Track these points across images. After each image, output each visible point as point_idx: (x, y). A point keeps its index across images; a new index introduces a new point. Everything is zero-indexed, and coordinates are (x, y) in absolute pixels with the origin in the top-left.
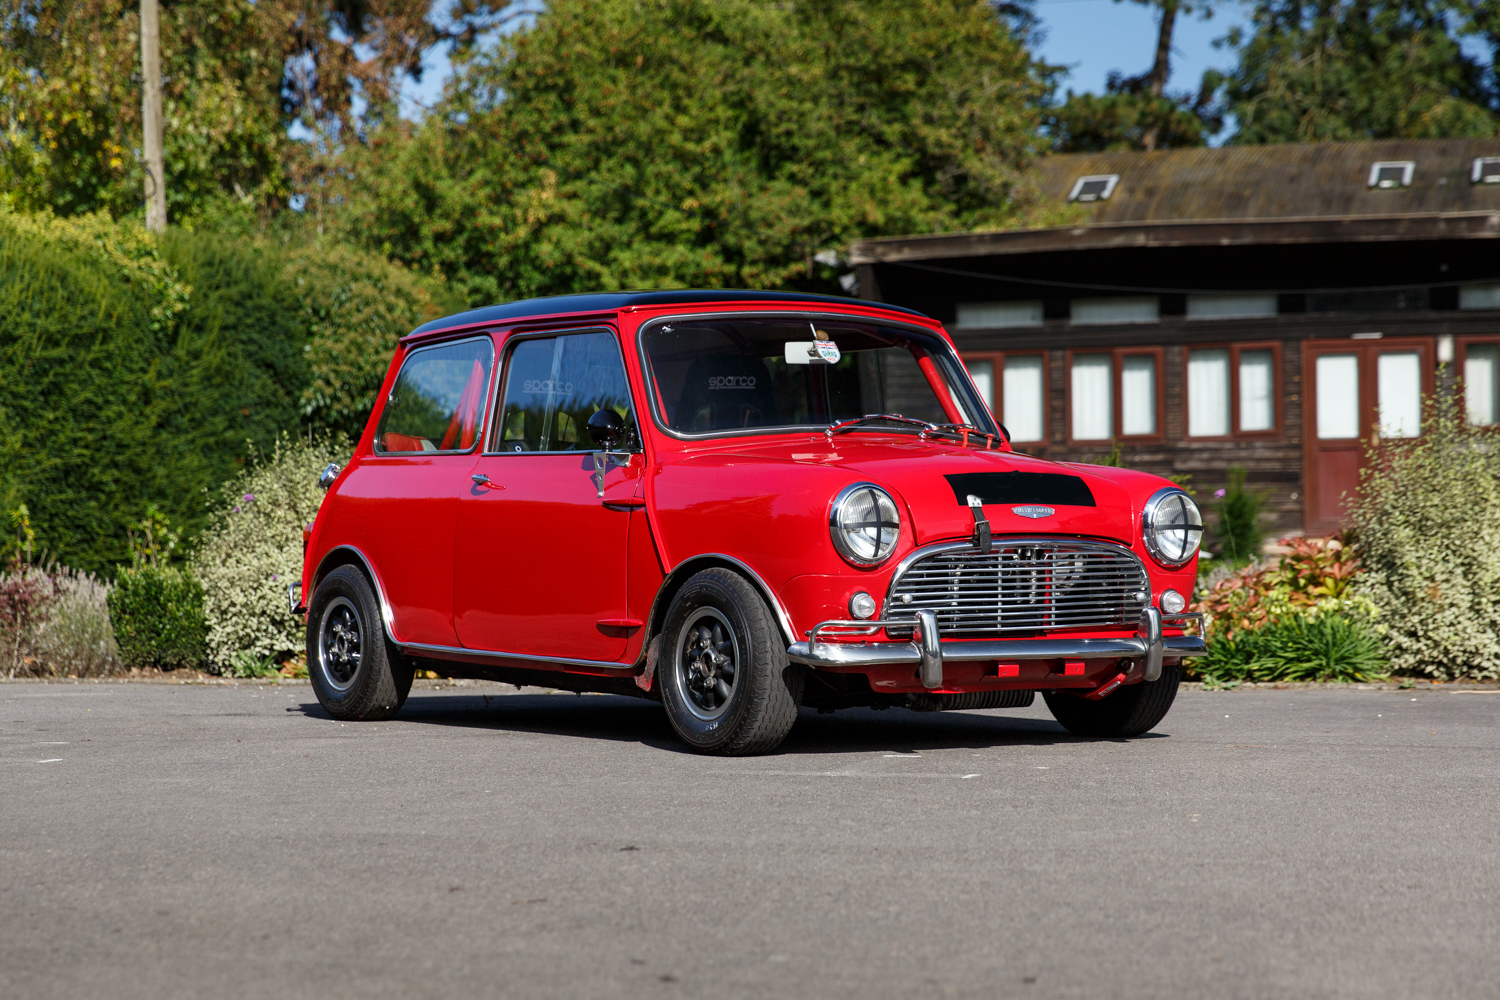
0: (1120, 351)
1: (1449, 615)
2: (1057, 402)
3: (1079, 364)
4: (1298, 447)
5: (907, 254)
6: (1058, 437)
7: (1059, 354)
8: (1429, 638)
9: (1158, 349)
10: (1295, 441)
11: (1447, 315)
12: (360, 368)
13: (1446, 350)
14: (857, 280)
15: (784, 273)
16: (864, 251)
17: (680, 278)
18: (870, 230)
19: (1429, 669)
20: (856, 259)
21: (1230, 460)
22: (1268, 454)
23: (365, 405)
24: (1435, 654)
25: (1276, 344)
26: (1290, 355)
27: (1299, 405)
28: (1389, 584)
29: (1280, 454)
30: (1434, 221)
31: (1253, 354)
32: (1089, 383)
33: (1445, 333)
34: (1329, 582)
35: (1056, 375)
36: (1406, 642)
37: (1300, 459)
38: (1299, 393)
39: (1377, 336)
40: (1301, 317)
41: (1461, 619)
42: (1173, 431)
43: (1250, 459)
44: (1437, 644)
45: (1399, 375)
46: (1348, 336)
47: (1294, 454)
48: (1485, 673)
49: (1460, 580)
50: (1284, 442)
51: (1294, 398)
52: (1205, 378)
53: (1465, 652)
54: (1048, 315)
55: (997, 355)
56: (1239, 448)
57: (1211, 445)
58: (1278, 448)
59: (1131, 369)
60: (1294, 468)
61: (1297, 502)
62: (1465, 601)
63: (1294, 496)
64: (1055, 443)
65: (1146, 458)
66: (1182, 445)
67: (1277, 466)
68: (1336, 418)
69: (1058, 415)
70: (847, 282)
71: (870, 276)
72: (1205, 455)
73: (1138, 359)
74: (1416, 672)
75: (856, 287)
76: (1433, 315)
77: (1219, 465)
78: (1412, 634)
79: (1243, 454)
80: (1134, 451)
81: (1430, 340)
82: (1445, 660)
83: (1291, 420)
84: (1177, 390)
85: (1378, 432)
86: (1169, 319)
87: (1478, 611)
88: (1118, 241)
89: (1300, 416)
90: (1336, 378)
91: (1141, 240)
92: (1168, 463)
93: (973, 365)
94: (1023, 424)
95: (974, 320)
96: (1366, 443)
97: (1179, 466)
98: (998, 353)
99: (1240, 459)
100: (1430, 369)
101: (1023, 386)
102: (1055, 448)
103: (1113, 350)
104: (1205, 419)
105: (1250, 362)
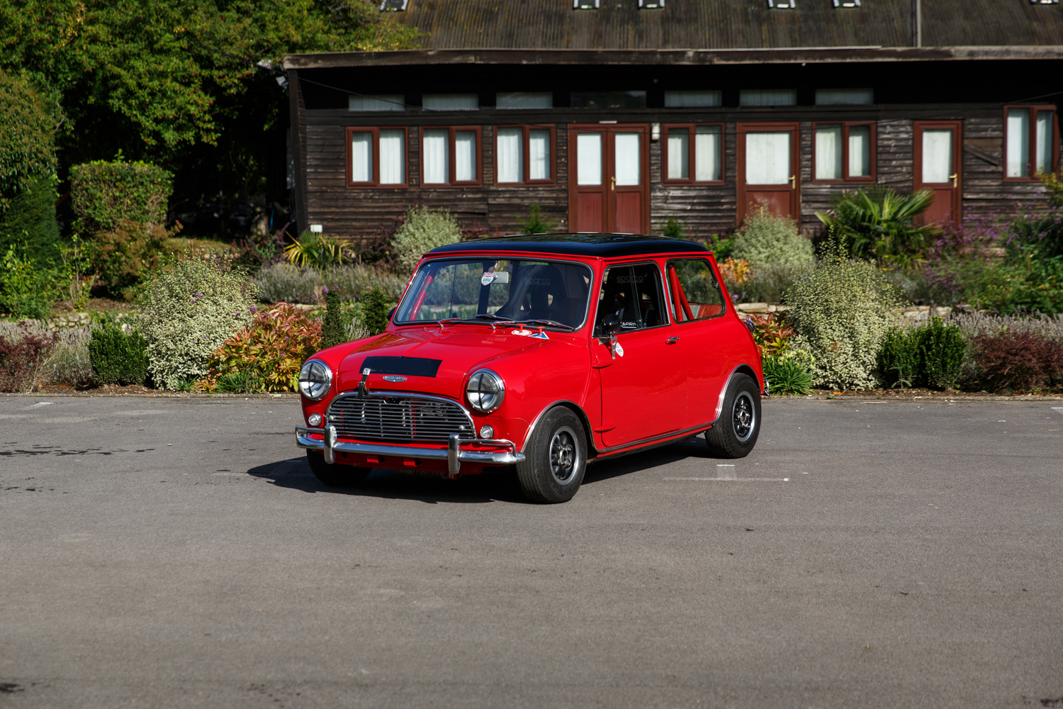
0: (453, 128)
1: (842, 358)
2: (413, 160)
3: (427, 136)
4: (567, 191)
5: (320, 64)
6: (414, 182)
7: (415, 129)
8: (833, 370)
9: (478, 127)
10: (564, 187)
11: (657, 110)
12: (12, 149)
13: (656, 133)
14: (287, 79)
16: (292, 61)
17: (175, 79)
18: (293, 47)
19: (831, 385)
20: (287, 65)
21: (523, 198)
22: (546, 195)
23: (14, 172)
24: (835, 378)
25: (551, 126)
26: (560, 133)
27: (567, 165)
28: (810, 341)
29: (554, 195)
30: (654, 53)
31: (538, 131)
32: (433, 148)
33: (656, 122)
34: (778, 339)
35: (414, 143)
36: (820, 372)
37: (567, 198)
38: (566, 157)
39: (614, 122)
40: (567, 110)
41: (848, 360)
42: (488, 179)
43: (536, 198)
44: (836, 373)
45: (627, 148)
46: (597, 122)
47: (563, 195)
48: (859, 387)
49: (847, 340)
50: (555, 187)
51: (563, 160)
52: (507, 146)
53: (850, 377)
54: (408, 104)
55: (375, 129)
56: (528, 190)
57: (511, 188)
58: (553, 191)
59: (460, 139)
60: (563, 204)
61: (565, 225)
62: (849, 349)
63: (562, 220)
64: (411, 186)
65: (470, 196)
66: (493, 188)
67: (552, 202)
68: (589, 172)
69: (414, 168)
70: (281, 80)
71: (295, 77)
72: (507, 195)
73: (465, 133)
74: (824, 387)
75: (286, 85)
76: (648, 110)
77: (516, 201)
78: (823, 368)
79: (531, 194)
80: (463, 192)
81: (646, 125)
82: (839, 381)
83: (560, 174)
84: (490, 154)
85: (615, 182)
86: (484, 108)
87: (856, 356)
88: (457, 60)
89: (567, 171)
90: (588, 148)
91: (472, 60)
92: (484, 200)
93: (359, 135)
94: (391, 173)
95: (359, 106)
96: (607, 188)
97: (491, 201)
98: (375, 127)
99: (528, 198)
100: (646, 147)
101: (391, 148)
102: (413, 189)
103: (450, 127)
104: (507, 172)
105: (535, 137)
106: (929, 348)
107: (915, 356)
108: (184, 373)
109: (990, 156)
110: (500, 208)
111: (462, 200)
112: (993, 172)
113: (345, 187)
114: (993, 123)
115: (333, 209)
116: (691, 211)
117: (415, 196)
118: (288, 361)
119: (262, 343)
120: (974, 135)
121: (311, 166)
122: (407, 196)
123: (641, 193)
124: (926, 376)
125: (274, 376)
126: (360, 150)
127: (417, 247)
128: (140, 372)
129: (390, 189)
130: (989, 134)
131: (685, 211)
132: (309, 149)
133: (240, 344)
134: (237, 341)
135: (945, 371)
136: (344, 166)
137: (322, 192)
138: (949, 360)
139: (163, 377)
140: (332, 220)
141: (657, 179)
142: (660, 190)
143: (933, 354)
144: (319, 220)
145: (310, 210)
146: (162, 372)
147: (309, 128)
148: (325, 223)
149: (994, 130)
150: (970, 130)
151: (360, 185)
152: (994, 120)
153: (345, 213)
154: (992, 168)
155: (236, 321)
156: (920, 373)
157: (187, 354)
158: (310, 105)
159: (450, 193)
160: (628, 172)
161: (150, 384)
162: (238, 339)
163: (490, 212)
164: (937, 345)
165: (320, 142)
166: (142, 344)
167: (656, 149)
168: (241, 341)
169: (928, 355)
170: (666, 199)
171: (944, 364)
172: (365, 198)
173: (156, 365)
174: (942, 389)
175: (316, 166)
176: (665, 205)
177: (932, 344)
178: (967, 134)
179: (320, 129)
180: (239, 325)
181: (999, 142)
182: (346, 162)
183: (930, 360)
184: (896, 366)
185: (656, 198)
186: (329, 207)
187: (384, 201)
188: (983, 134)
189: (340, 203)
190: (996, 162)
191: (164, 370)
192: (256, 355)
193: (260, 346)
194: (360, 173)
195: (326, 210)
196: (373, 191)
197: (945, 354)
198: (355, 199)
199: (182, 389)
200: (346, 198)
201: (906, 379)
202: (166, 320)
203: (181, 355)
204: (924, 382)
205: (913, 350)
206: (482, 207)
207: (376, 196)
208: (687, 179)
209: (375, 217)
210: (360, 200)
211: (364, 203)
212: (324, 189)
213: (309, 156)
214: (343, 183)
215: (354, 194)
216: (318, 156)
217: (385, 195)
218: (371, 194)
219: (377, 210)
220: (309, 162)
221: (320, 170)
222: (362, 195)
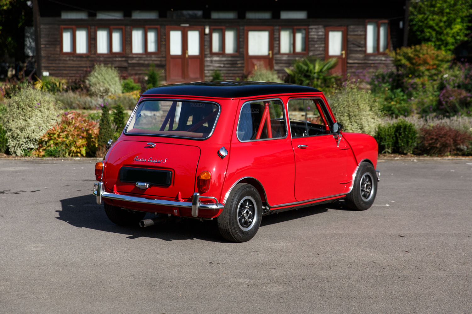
0: (112, 27)
2: (92, 42)
3: (99, 30)
4: (165, 57)
6: (93, 52)
7: (93, 27)
9: (123, 27)
10: (164, 55)
11: (207, 20)
13: (207, 31)
14: (32, 2)
21: (145, 61)
22: (156, 59)
25: (158, 27)
26: (163, 30)
27: (165, 45)
29: (159, 59)
31: (151, 29)
32: (102, 36)
33: (207, 25)
35: (92, 34)
37: (165, 61)
38: (165, 42)
39: (187, 25)
40: (165, 19)
42: (128, 51)
43: (150, 60)
45: (194, 37)
46: (179, 25)
47: (163, 59)
50: (160, 56)
51: (164, 43)
52: (137, 36)
54: (89, 15)
55: (74, 27)
56: (147, 57)
57: (139, 56)
59: (115, 32)
60: (164, 63)
61: (164, 73)
63: (163, 71)
64: (91, 54)
65: (120, 59)
66: (130, 56)
67: (158, 63)
68: (175, 49)
69: (92, 46)
70: (29, 3)
71: (36, 2)
72: (137, 59)
73: (117, 30)
75: (32, 5)
76: (204, 20)
77: (142, 62)
79: (149, 59)
80: (116, 57)
81: (202, 27)
83: (163, 49)
84: (129, 39)
85: (187, 53)
86: (127, 18)
89: (165, 48)
90: (175, 37)
92: (126, 61)
93: (66, 30)
94: (82, 48)
95: (67, 16)
96: (184, 57)
97: (130, 62)
98: (73, 26)
99: (147, 60)
100: (202, 36)
101: (82, 36)
102: (92, 56)
103: (110, 26)
104: (137, 48)
105: (150, 32)
106: (400, 134)
107: (393, 138)
108: (26, 147)
109: (360, 43)
110: (134, 65)
111: (116, 61)
112: (361, 51)
113: (59, 54)
114: (361, 28)
115: (54, 65)
116: (223, 67)
117: (93, 59)
118: (80, 141)
119: (67, 131)
120: (352, 33)
121: (43, 44)
122: (90, 59)
123: (200, 59)
124: (398, 148)
125: (73, 149)
126: (66, 37)
127: (99, 83)
128: (3, 147)
129: (81, 56)
130: (359, 33)
131: (220, 67)
132: (42, 36)
133: (55, 132)
134: (53, 131)
135: (408, 145)
136: (59, 45)
137: (49, 57)
138: (410, 140)
139: (15, 149)
140: (54, 70)
141: (207, 52)
142: (209, 57)
143: (402, 137)
144: (47, 69)
145: (43, 65)
146: (14, 147)
147: (42, 26)
148: (50, 71)
149: (361, 31)
150: (351, 31)
151: (67, 54)
152: (361, 27)
153: (60, 67)
154: (360, 49)
155: (52, 120)
156: (395, 146)
157: (28, 138)
158: (43, 15)
159: (110, 58)
160: (194, 49)
161: (8, 152)
162: (54, 129)
163: (129, 67)
164: (404, 132)
165: (48, 33)
166: (4, 132)
167: (207, 38)
168: (55, 130)
169: (400, 138)
170: (212, 61)
171: (408, 142)
172: (69, 60)
173: (11, 143)
174: (406, 154)
175: (45, 44)
176: (211, 64)
177: (402, 132)
178: (349, 33)
179: (47, 27)
180: (53, 123)
181: (363, 37)
182: (60, 42)
183: (401, 140)
184: (384, 143)
185: (207, 61)
186: (52, 64)
187: (78, 61)
188: (356, 33)
189: (57, 62)
190: (362, 46)
191: (15, 146)
192: (64, 138)
193: (66, 133)
194: (67, 48)
195: (50, 65)
196: (73, 56)
197: (408, 137)
198: (64, 60)
199: (26, 155)
200: (60, 60)
201: (388, 149)
202: (16, 120)
203: (25, 138)
204: (397, 150)
205: (392, 135)
206: (125, 64)
207: (75, 59)
208: (221, 52)
209: (74, 69)
210: (67, 61)
211: (69, 62)
212: (49, 55)
213: (42, 40)
214: (58, 52)
215: (64, 58)
216: (47, 39)
217: (79, 59)
218: (72, 58)
219: (75, 65)
220: (42, 42)
221: (47, 46)
222: (68, 58)
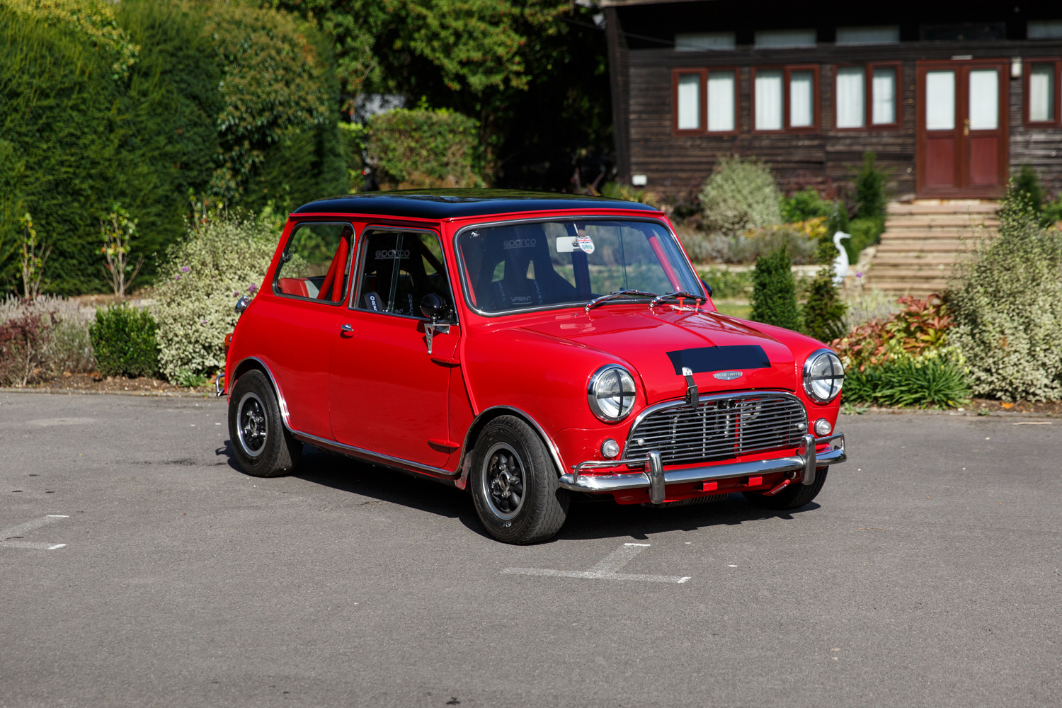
0: (789, 67)
1: (1014, 358)
2: (745, 103)
3: (761, 76)
4: (912, 136)
5: (640, 0)
6: (745, 128)
7: (746, 69)
8: (999, 374)
9: (816, 66)
10: (910, 132)
11: (1018, 43)
12: (259, 97)
13: (1016, 69)
14: (605, 17)
15: (553, 12)
17: (481, 18)
19: (999, 394)
20: (604, 3)
22: (891, 140)
23: (262, 122)
24: (1003, 384)
25: (898, 63)
26: (908, 71)
27: (914, 106)
28: (973, 336)
29: (900, 141)
31: (882, 70)
32: (767, 90)
33: (1016, 56)
34: (931, 331)
35: (744, 84)
36: (983, 376)
37: (914, 144)
38: (914, 98)
39: (968, 57)
40: (916, 44)
41: (1022, 361)
42: (825, 124)
43: (879, 144)
44: (1004, 379)
45: (984, 86)
46: (949, 58)
47: (910, 141)
48: (1037, 398)
49: (1022, 334)
50: (902, 132)
51: (910, 101)
52: (848, 87)
53: (1024, 383)
54: (739, 42)
55: (703, 70)
56: (871, 136)
57: (852, 134)
58: (899, 137)
59: (797, 80)
60: (909, 150)
61: (911, 174)
62: (1024, 346)
63: (909, 170)
64: (743, 132)
65: (807, 143)
66: (832, 134)
67: (897, 149)
68: (939, 115)
69: (745, 113)
70: (598, 19)
71: (614, 15)
72: (848, 141)
73: (801, 73)
74: (990, 396)
75: (604, 24)
76: (1008, 43)
77: (857, 148)
78: (988, 371)
79: (874, 140)
80: (798, 138)
81: (1006, 61)
82: (1010, 389)
83: (908, 117)
84: (828, 95)
85: (968, 125)
86: (823, 45)
87: (1033, 356)
89: (915, 114)
90: (940, 87)
92: (821, 147)
93: (686, 77)
94: (722, 118)
95: (689, 45)
96: (960, 133)
97: (829, 148)
98: (704, 68)
99: (871, 144)
100: (1005, 81)
101: (722, 91)
102: (744, 136)
103: (785, 66)
104: (848, 114)
105: (880, 76)
110: (839, 156)
111: (797, 147)
113: (670, 135)
115: (657, 159)
116: (1056, 157)
117: (746, 143)
121: (634, 112)
123: (998, 139)
126: (687, 94)
127: (725, 201)
129: (719, 137)
131: (1049, 157)
132: (633, 93)
136: (669, 112)
137: (646, 140)
140: (657, 171)
141: (1017, 121)
142: (1021, 134)
144: (643, 169)
145: (633, 160)
147: (632, 71)
148: (651, 175)
151: (687, 132)
153: (671, 163)
158: (633, 44)
159: (784, 140)
160: (984, 115)
163: (829, 160)
165: (644, 86)
167: (1016, 87)
170: (1027, 144)
172: (692, 146)
175: (639, 112)
176: (1027, 152)
179: (644, 71)
182: (671, 107)
185: (1016, 143)
186: (654, 156)
187: (712, 149)
189: (665, 152)
194: (687, 118)
195: (651, 160)
196: (700, 138)
198: (681, 148)
200: (671, 147)
206: (819, 155)
207: (704, 145)
208: (1052, 121)
209: (703, 167)
210: (686, 149)
211: (691, 152)
212: (648, 136)
213: (632, 101)
214: (668, 130)
215: (680, 143)
216: (642, 100)
217: (713, 144)
218: (698, 142)
219: (704, 160)
220: (632, 108)
221: (644, 116)
222: (689, 143)
